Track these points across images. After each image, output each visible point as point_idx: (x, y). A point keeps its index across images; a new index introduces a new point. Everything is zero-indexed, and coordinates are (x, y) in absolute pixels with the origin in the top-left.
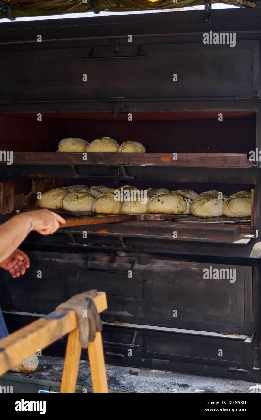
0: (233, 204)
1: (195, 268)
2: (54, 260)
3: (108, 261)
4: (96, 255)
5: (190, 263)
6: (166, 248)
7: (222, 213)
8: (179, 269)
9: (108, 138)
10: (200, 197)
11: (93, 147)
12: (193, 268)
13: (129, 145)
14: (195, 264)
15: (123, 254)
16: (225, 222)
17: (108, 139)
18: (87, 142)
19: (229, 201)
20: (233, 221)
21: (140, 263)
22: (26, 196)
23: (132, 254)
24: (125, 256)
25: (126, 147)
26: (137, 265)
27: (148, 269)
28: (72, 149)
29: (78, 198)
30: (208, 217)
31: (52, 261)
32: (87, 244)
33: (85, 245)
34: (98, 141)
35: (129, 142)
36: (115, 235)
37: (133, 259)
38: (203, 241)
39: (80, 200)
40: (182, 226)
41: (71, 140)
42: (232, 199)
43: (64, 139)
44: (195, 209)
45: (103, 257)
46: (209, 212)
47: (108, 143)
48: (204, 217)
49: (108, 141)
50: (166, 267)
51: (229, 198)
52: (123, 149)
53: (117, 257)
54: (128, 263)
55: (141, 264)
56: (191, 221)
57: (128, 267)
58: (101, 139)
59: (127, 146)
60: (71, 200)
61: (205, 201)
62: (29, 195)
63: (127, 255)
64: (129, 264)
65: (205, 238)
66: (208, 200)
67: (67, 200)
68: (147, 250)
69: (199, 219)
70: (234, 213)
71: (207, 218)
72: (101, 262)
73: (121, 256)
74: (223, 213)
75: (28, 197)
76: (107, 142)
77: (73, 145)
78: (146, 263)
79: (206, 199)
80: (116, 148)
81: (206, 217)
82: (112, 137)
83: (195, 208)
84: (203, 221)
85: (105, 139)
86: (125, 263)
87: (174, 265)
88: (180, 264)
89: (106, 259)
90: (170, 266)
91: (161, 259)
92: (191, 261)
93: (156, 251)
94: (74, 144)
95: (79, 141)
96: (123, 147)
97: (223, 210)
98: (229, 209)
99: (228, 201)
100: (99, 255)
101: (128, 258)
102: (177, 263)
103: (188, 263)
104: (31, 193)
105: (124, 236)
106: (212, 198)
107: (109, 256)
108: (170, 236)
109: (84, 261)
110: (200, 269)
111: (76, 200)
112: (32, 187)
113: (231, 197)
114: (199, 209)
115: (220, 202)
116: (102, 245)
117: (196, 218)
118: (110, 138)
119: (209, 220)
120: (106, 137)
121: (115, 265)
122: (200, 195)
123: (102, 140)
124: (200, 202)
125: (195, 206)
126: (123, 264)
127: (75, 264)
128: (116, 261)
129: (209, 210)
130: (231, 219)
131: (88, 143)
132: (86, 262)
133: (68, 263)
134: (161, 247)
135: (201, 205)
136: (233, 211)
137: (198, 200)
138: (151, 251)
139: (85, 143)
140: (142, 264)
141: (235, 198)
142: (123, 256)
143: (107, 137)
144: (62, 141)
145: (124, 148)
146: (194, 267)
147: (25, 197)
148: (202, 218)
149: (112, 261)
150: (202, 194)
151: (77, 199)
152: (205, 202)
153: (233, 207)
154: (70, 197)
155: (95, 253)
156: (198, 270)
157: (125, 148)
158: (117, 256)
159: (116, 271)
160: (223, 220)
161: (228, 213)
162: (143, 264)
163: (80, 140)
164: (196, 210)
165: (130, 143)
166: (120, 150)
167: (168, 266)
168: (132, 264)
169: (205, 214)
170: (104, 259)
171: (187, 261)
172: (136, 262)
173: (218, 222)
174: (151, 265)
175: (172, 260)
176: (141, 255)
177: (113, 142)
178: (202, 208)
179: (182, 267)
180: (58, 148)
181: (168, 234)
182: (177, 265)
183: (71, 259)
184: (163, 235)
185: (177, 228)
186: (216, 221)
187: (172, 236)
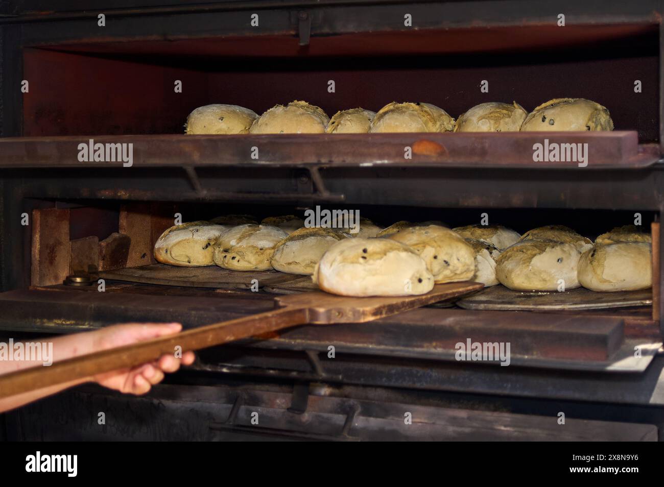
0: (605, 259)
1: (508, 429)
2: (159, 403)
3: (290, 405)
4: (260, 391)
5: (496, 414)
6: (431, 376)
7: (577, 281)
8: (467, 430)
9: (303, 103)
10: (522, 241)
11: (266, 124)
12: (503, 428)
13: (348, 117)
14: (507, 417)
15: (325, 391)
16: (584, 306)
17: (302, 107)
18: (255, 113)
19: (594, 252)
20: (605, 304)
21: (367, 413)
22: (103, 244)
23: (348, 390)
24: (331, 395)
25: (342, 122)
26: (361, 418)
27: (388, 428)
28: (218, 131)
29: (365, 255)
30: (541, 291)
31: (152, 404)
32: (229, 368)
33: (225, 370)
34: (279, 110)
35: (351, 110)
36: (298, 344)
37: (352, 402)
38: (527, 364)
39: (371, 262)
40: (471, 321)
41: (215, 108)
42: (603, 246)
43: (200, 108)
44: (511, 272)
45: (276, 398)
46: (544, 280)
47: (303, 114)
48: (532, 292)
49: (301, 111)
50: (434, 423)
51: (594, 242)
52: (336, 128)
53: (311, 397)
54: (339, 413)
55: (370, 416)
56: (499, 303)
57: (338, 422)
58: (286, 105)
59: (345, 120)
60: (344, 260)
61: (534, 252)
62: (109, 240)
63: (336, 391)
64: (341, 416)
65: (532, 354)
66: (542, 250)
67: (334, 260)
68: (384, 381)
69: (520, 297)
70: (605, 281)
71: (540, 293)
72: (271, 410)
73: (320, 396)
74: (579, 282)
75: (107, 245)
76: (298, 113)
77: (220, 121)
78: (384, 413)
79: (536, 246)
80: (321, 125)
81: (537, 291)
82: (312, 102)
83: (508, 271)
84: (529, 305)
85: (296, 105)
86: (331, 412)
87: (454, 421)
88: (469, 418)
89: (284, 401)
90: (443, 423)
91: (422, 404)
92: (496, 410)
93: (407, 384)
94: (222, 119)
95: (234, 112)
96: (336, 124)
97: (579, 273)
98: (596, 273)
99: (592, 253)
100: (268, 391)
101: (336, 400)
102: (462, 414)
103: (489, 415)
104: (115, 235)
105: (319, 349)
106: (551, 244)
107: (290, 395)
108: (440, 347)
109: (231, 406)
110: (522, 430)
111: (361, 260)
112: (121, 221)
113: (599, 240)
114: (519, 272)
115: (570, 254)
116: (267, 371)
117: (513, 294)
118: (307, 103)
119: (543, 299)
120: (298, 101)
121: (306, 417)
122: (522, 237)
123: (289, 107)
124: (521, 256)
125: (509, 265)
126: (326, 415)
127: (209, 414)
128: (308, 408)
129: (544, 276)
130: (600, 296)
131: (257, 116)
132: (233, 408)
133: (192, 410)
134: (419, 375)
135: (524, 263)
136: (605, 277)
137: (517, 251)
138: (393, 383)
139: (249, 115)
140: (374, 417)
141: (609, 245)
142: (325, 396)
143: (300, 102)
144: (195, 112)
145: (338, 125)
146: (505, 426)
147: (100, 245)
148: (527, 295)
149: (298, 407)
150: (528, 235)
151: (364, 258)
152: (535, 255)
153: (603, 266)
154: (342, 252)
155: (258, 387)
156: (516, 434)
157: (340, 126)
158: (310, 393)
159: (306, 433)
160: (579, 299)
161: (593, 281)
162: (377, 416)
163: (237, 109)
164: (513, 276)
165: (353, 113)
166: (329, 130)
167: (438, 422)
168: (349, 413)
169: (535, 284)
170: (278, 401)
171: (489, 410)
172: (359, 410)
173: (567, 307)
174: (396, 419)
175: (450, 407)
176: (372, 393)
177: (314, 112)
178: (525, 271)
179: (475, 424)
180: (185, 128)
181: (434, 344)
182: (463, 418)
183: (198, 401)
184: (422, 347)
185: (457, 328)
186: (563, 302)
187: (444, 347)
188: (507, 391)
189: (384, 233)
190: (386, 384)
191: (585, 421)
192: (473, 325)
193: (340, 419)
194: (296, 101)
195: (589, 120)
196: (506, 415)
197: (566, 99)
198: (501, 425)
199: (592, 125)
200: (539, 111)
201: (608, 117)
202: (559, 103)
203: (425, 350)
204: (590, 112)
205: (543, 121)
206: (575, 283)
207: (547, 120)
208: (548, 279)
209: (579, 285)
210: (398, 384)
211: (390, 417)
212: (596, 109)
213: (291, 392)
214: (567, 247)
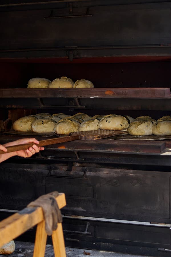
0: (160, 126)
1: (132, 174)
2: (26, 170)
3: (67, 170)
4: (57, 166)
5: (128, 170)
6: (110, 159)
8: (120, 175)
9: (65, 77)
10: (135, 121)
11: (54, 84)
12: (130, 174)
13: (81, 82)
14: (132, 171)
17: (65, 79)
19: (157, 123)
21: (90, 171)
22: (4, 122)
23: (84, 164)
24: (79, 166)
25: (79, 84)
26: (89, 173)
27: (96, 175)
28: (38, 86)
31: (24, 170)
32: (50, 157)
33: (49, 158)
34: (58, 80)
35: (81, 80)
36: (71, 150)
37: (86, 168)
38: (138, 154)
39: (45, 124)
40: (121, 142)
41: (37, 79)
42: (159, 122)
44: (132, 130)
45: (63, 167)
47: (66, 81)
50: (110, 174)
51: (157, 121)
52: (77, 86)
54: (81, 171)
56: (129, 139)
58: (60, 78)
60: (38, 124)
61: (139, 124)
62: (6, 121)
63: (81, 165)
65: (140, 152)
66: (141, 123)
67: (35, 124)
68: (96, 161)
69: (135, 137)
72: (61, 171)
73: (76, 166)
75: (6, 123)
78: (96, 171)
79: (139, 122)
80: (72, 85)
81: (140, 136)
82: (69, 77)
84: (138, 139)
85: (63, 78)
86: (79, 171)
87: (116, 172)
88: (120, 172)
89: (65, 168)
90: (113, 173)
91: (107, 168)
92: (128, 169)
93: (103, 162)
94: (40, 82)
95: (43, 80)
96: (77, 84)
97: (153, 130)
98: (158, 130)
100: (60, 165)
101: (81, 167)
102: (119, 170)
103: (126, 171)
104: (8, 120)
105: (78, 151)
106: (144, 121)
107: (67, 166)
110: (135, 174)
113: (159, 120)
114: (134, 130)
115: (150, 124)
116: (62, 158)
117: (132, 136)
118: (67, 77)
119: (142, 138)
121: (72, 173)
124: (135, 125)
125: (131, 128)
126: (78, 172)
127: (42, 173)
128: (72, 170)
129: (142, 131)
130: (158, 137)
131: (51, 82)
132: (50, 171)
133: (37, 172)
134: (106, 159)
135: (136, 127)
136: (160, 131)
139: (48, 81)
140: (92, 172)
141: (162, 122)
144: (31, 80)
148: (137, 137)
149: (70, 170)
150: (137, 119)
151: (43, 123)
152: (139, 125)
153: (160, 128)
154: (37, 122)
155: (57, 164)
156: (134, 176)
158: (73, 166)
159: (72, 177)
160: (152, 138)
161: (157, 133)
163: (44, 79)
166: (74, 86)
167: (111, 173)
168: (85, 172)
169: (139, 134)
170: (63, 168)
171: (126, 169)
172: (88, 170)
173: (149, 140)
174: (99, 172)
175: (115, 169)
176: (92, 165)
177: (69, 80)
178: (137, 129)
179: (122, 173)
180: (28, 85)
181: (111, 149)
182: (119, 172)
183: (39, 169)
184: (108, 150)
185: (118, 144)
186: (147, 139)
187: (114, 150)
188: (132, 163)
189: (92, 119)
190: (96, 162)
191: (154, 172)
192: (122, 143)
193: (82, 173)
194: (63, 77)
195: (122, 123)
196: (131, 170)
197: (114, 115)
198: (130, 173)
199: (122, 124)
200: (105, 118)
201: (127, 122)
202: (112, 116)
203: (109, 151)
204: (122, 120)
205: (107, 121)
206: (151, 133)
207: (108, 121)
208: (143, 132)
209: (152, 134)
210: (100, 162)
211: (97, 172)
212: (124, 119)
213: (67, 165)
214: (149, 122)
